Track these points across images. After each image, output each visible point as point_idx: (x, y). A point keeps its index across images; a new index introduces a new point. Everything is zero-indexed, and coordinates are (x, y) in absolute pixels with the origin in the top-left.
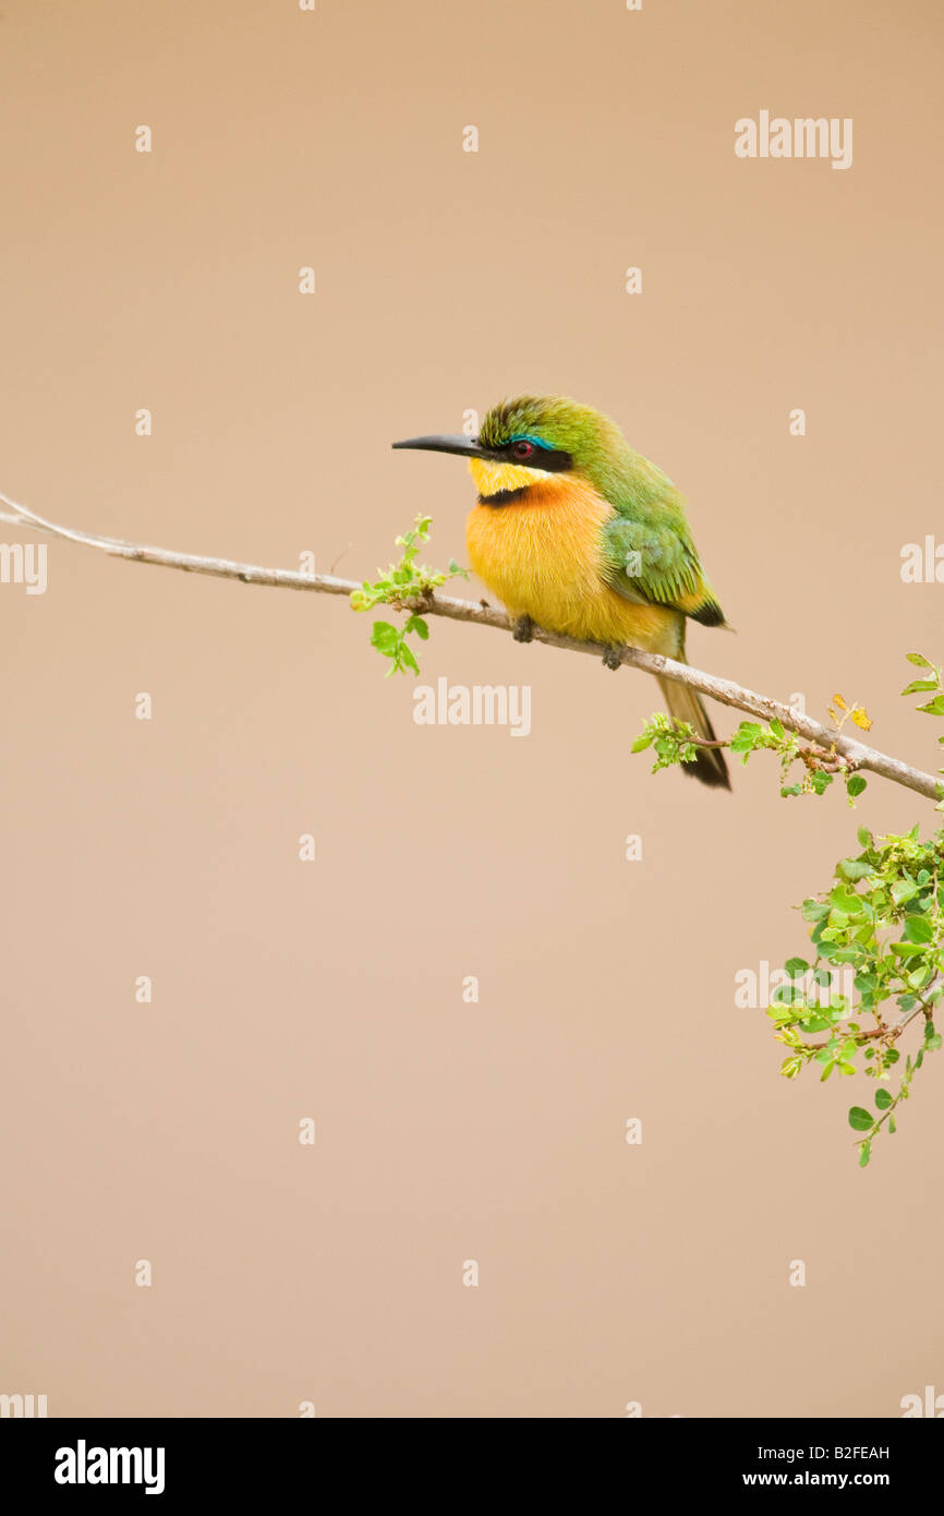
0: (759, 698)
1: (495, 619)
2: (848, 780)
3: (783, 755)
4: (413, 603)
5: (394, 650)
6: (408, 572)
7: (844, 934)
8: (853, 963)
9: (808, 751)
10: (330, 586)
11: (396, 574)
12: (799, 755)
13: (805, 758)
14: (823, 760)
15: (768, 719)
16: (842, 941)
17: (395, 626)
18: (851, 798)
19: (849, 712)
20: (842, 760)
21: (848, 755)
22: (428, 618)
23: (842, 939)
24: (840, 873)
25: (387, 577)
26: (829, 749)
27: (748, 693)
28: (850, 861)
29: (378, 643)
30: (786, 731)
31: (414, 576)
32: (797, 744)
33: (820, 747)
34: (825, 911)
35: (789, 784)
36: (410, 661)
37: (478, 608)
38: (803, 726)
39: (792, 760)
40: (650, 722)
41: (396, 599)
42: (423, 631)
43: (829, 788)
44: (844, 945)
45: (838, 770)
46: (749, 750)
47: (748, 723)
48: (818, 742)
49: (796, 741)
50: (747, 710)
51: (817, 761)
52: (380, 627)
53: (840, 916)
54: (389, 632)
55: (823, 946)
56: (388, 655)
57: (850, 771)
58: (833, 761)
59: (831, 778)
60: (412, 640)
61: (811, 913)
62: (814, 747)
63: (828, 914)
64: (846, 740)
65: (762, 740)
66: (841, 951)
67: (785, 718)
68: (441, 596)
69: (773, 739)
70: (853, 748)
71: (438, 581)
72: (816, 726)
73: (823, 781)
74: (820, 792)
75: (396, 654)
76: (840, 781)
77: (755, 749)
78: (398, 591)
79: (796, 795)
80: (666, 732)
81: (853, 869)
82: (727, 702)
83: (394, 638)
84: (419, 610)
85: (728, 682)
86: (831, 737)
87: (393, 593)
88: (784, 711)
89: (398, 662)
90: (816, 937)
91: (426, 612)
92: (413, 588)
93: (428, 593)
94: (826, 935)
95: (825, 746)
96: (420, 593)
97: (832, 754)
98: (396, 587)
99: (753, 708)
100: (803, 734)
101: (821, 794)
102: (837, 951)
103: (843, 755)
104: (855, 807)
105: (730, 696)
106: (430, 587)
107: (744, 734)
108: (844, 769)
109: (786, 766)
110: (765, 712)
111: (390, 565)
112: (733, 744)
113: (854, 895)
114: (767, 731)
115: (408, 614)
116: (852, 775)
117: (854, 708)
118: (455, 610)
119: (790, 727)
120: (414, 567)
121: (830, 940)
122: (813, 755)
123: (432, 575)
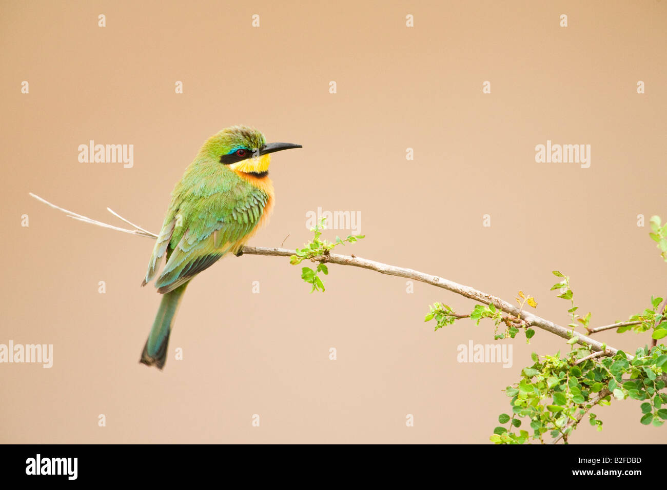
0: (484, 294)
1: (358, 263)
2: (526, 331)
3: (495, 320)
4: (320, 258)
5: (312, 280)
6: (317, 243)
7: (525, 402)
8: (530, 416)
9: (507, 318)
10: (281, 252)
11: (311, 245)
12: (503, 320)
13: (506, 321)
14: (514, 322)
15: (488, 304)
16: (524, 405)
17: (313, 270)
18: (527, 339)
19: (526, 299)
20: (523, 322)
21: (526, 319)
22: (327, 265)
23: (525, 405)
24: (523, 374)
25: (308, 246)
26: (517, 317)
27: (478, 292)
28: (528, 368)
29: (304, 277)
30: (497, 309)
31: (320, 246)
32: (502, 315)
33: (513, 316)
34: (517, 391)
35: (499, 334)
36: (320, 285)
37: (350, 259)
38: (504, 307)
39: (500, 323)
40: (433, 307)
41: (312, 256)
42: (326, 271)
43: (517, 335)
44: (525, 407)
45: (521, 327)
46: (479, 318)
47: (479, 306)
48: (512, 314)
49: (501, 313)
50: (478, 300)
51: (512, 323)
52: (305, 270)
53: (523, 393)
54: (309, 272)
55: (515, 408)
56: (310, 282)
57: (527, 327)
58: (519, 322)
59: (518, 331)
60: (320, 275)
61: (509, 393)
62: (510, 316)
63: (518, 393)
64: (525, 313)
65: (485, 314)
66: (524, 410)
67: (496, 303)
68: (333, 255)
69: (490, 313)
70: (528, 316)
71: (331, 247)
72: (510, 306)
73: (514, 332)
74: (513, 337)
75: (313, 282)
76: (522, 331)
77: (482, 318)
78: (313, 253)
79: (502, 339)
80: (440, 311)
81: (530, 372)
82: (469, 297)
83: (312, 274)
84: (323, 261)
85: (468, 287)
86: (518, 311)
87: (310, 254)
88: (495, 300)
89: (315, 285)
90: (513, 403)
91: (327, 262)
92: (320, 251)
93: (327, 253)
94: (518, 403)
95: (514, 315)
96: (323, 253)
97: (519, 319)
98: (312, 251)
99: (481, 299)
100: (504, 310)
101: (513, 338)
102: (522, 410)
103: (523, 319)
104: (530, 344)
105: (470, 294)
106: (328, 250)
107: (476, 311)
108: (524, 326)
109: (497, 325)
110: (487, 301)
111: (309, 241)
112: (472, 315)
113: (530, 384)
114: (487, 309)
115: (318, 263)
116: (528, 329)
117: (528, 298)
118: (339, 260)
119: (497, 307)
120: (319, 241)
121: (519, 405)
122: (510, 320)
123: (328, 244)
